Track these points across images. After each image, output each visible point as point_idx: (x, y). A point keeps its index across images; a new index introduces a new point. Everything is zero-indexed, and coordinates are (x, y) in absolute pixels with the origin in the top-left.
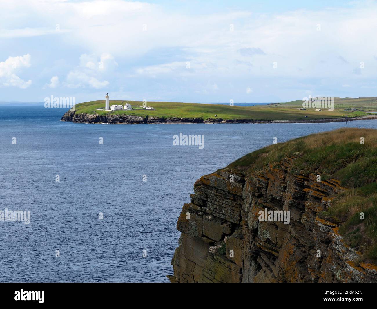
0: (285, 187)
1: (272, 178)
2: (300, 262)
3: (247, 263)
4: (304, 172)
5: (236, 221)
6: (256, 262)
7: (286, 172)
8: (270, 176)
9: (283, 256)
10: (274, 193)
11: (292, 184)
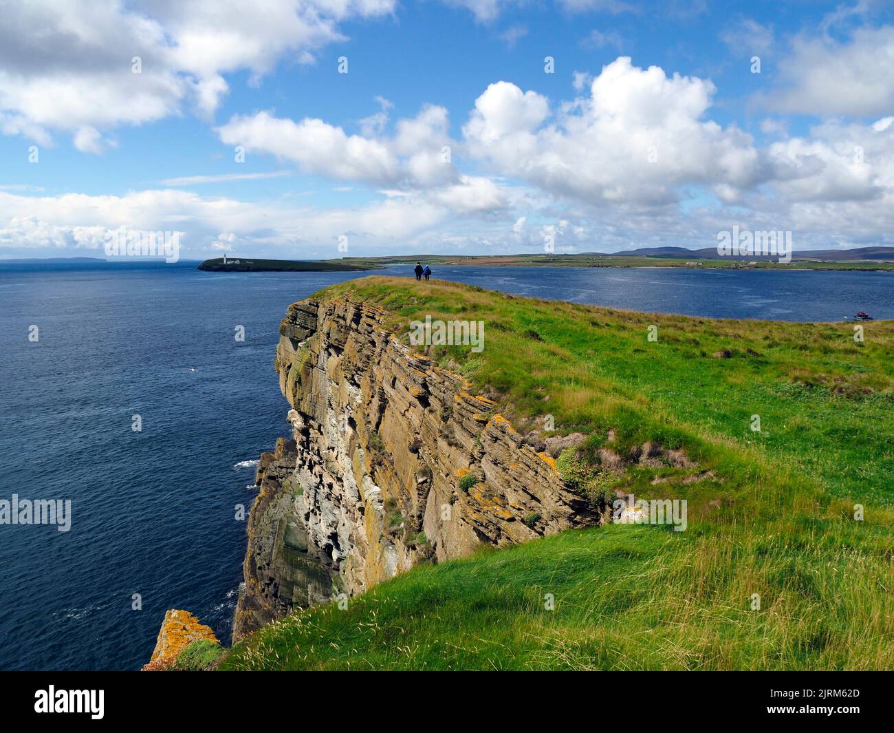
0: (346, 310)
1: (338, 304)
2: (358, 352)
3: (322, 352)
4: (359, 302)
5: (314, 329)
6: (328, 352)
7: (347, 301)
8: (336, 303)
9: (347, 348)
10: (339, 313)
11: (352, 308)
